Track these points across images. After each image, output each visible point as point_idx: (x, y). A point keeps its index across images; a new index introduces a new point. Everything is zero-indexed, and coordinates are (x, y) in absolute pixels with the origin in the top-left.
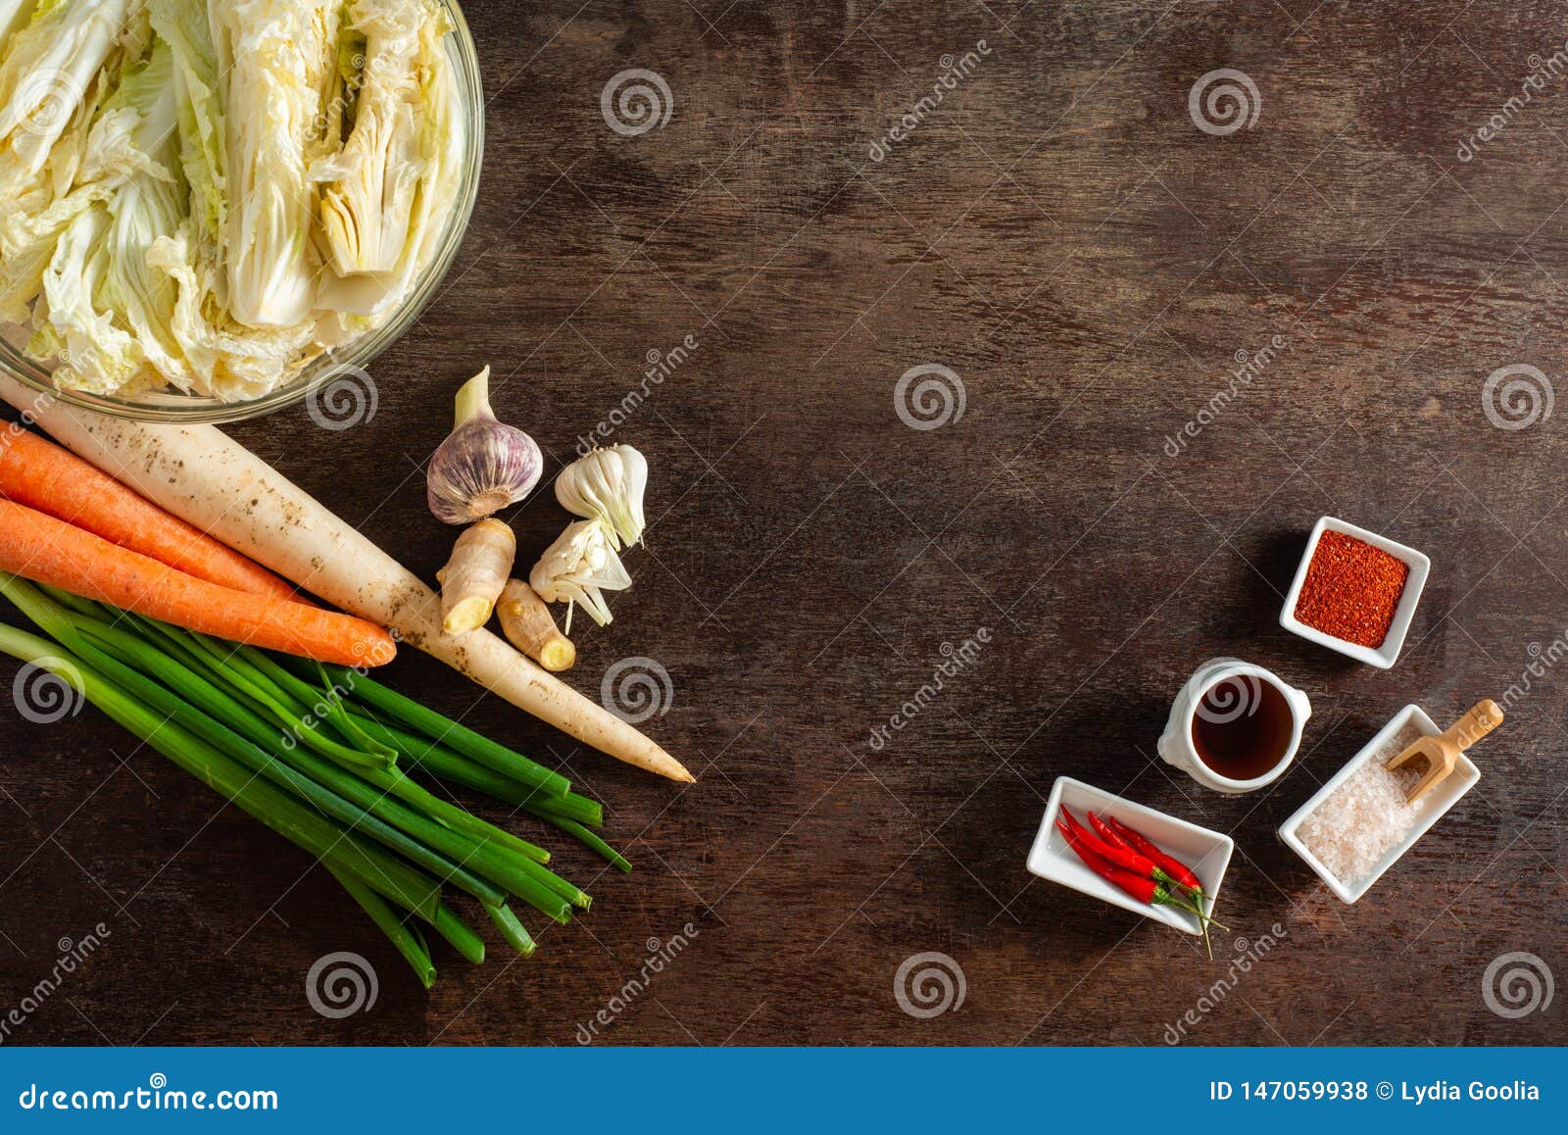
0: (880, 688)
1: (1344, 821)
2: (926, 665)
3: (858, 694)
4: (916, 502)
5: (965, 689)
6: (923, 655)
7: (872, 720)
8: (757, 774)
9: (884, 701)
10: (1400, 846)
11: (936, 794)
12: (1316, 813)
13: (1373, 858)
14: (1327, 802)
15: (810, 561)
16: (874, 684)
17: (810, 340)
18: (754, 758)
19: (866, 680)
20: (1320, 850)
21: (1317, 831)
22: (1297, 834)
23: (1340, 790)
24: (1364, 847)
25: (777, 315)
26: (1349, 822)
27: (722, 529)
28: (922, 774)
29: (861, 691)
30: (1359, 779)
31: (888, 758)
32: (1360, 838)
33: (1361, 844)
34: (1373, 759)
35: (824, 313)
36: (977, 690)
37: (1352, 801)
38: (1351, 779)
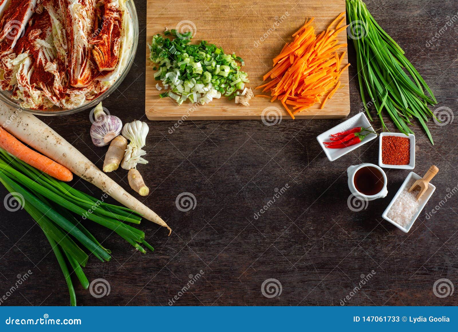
0: (261, 242)
1: (399, 210)
2: (274, 234)
3: (254, 244)
4: (268, 187)
5: (286, 241)
6: (273, 231)
7: (259, 252)
8: (226, 270)
9: (263, 246)
10: (417, 213)
11: (280, 272)
12: (391, 209)
13: (411, 218)
14: (394, 205)
15: (238, 206)
16: (259, 241)
17: (234, 142)
18: (225, 265)
19: (257, 240)
20: (395, 219)
21: (393, 214)
22: (387, 216)
23: (397, 200)
24: (408, 216)
25: (223, 135)
26: (401, 209)
27: (211, 198)
28: (275, 267)
29: (255, 243)
30: (401, 196)
31: (265, 263)
32: (406, 213)
33: (406, 214)
34: (404, 190)
35: (237, 133)
36: (289, 241)
37: (401, 203)
38: (399, 197)
